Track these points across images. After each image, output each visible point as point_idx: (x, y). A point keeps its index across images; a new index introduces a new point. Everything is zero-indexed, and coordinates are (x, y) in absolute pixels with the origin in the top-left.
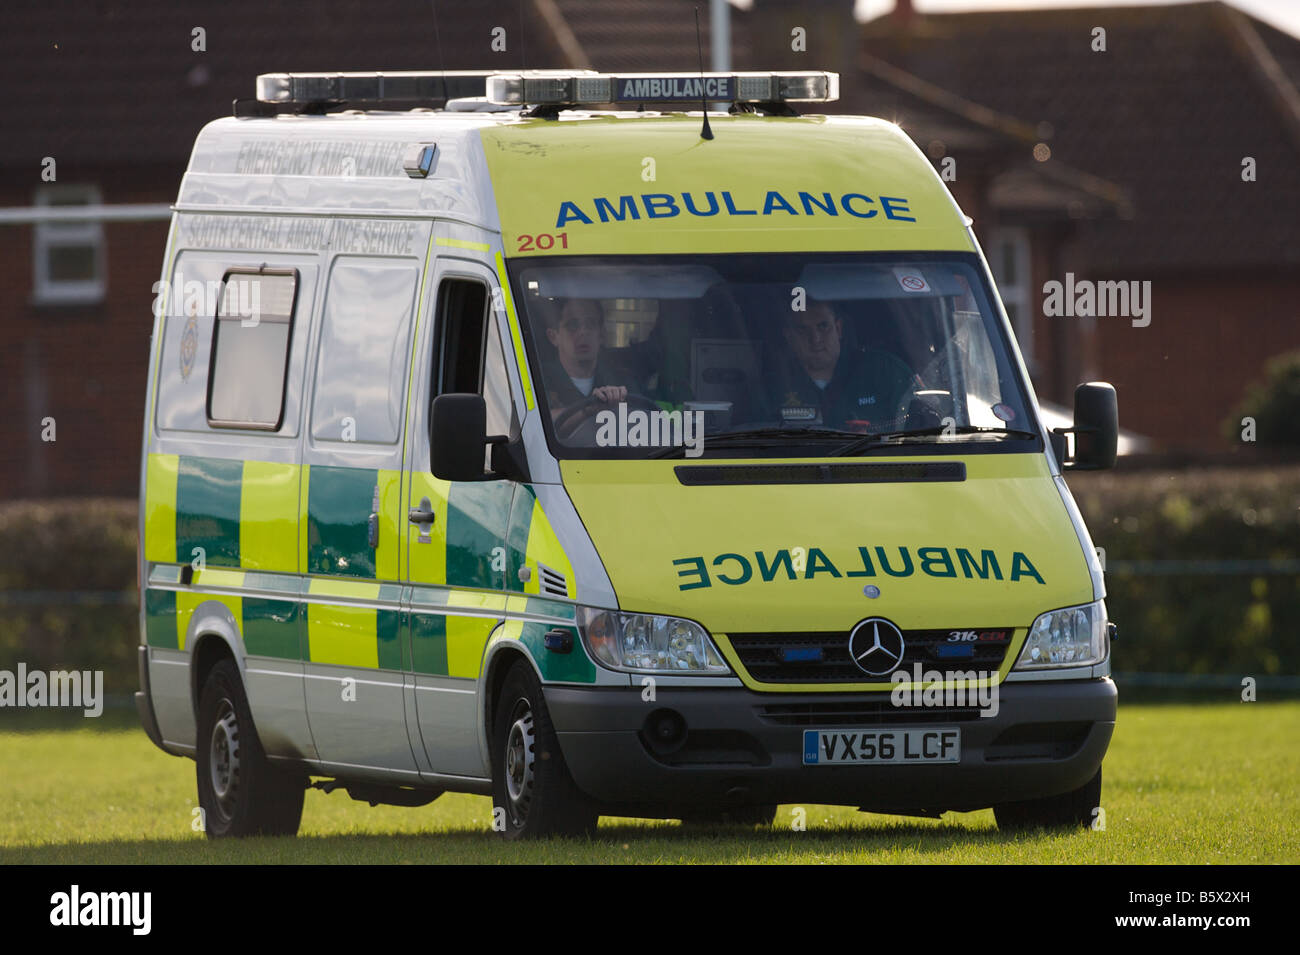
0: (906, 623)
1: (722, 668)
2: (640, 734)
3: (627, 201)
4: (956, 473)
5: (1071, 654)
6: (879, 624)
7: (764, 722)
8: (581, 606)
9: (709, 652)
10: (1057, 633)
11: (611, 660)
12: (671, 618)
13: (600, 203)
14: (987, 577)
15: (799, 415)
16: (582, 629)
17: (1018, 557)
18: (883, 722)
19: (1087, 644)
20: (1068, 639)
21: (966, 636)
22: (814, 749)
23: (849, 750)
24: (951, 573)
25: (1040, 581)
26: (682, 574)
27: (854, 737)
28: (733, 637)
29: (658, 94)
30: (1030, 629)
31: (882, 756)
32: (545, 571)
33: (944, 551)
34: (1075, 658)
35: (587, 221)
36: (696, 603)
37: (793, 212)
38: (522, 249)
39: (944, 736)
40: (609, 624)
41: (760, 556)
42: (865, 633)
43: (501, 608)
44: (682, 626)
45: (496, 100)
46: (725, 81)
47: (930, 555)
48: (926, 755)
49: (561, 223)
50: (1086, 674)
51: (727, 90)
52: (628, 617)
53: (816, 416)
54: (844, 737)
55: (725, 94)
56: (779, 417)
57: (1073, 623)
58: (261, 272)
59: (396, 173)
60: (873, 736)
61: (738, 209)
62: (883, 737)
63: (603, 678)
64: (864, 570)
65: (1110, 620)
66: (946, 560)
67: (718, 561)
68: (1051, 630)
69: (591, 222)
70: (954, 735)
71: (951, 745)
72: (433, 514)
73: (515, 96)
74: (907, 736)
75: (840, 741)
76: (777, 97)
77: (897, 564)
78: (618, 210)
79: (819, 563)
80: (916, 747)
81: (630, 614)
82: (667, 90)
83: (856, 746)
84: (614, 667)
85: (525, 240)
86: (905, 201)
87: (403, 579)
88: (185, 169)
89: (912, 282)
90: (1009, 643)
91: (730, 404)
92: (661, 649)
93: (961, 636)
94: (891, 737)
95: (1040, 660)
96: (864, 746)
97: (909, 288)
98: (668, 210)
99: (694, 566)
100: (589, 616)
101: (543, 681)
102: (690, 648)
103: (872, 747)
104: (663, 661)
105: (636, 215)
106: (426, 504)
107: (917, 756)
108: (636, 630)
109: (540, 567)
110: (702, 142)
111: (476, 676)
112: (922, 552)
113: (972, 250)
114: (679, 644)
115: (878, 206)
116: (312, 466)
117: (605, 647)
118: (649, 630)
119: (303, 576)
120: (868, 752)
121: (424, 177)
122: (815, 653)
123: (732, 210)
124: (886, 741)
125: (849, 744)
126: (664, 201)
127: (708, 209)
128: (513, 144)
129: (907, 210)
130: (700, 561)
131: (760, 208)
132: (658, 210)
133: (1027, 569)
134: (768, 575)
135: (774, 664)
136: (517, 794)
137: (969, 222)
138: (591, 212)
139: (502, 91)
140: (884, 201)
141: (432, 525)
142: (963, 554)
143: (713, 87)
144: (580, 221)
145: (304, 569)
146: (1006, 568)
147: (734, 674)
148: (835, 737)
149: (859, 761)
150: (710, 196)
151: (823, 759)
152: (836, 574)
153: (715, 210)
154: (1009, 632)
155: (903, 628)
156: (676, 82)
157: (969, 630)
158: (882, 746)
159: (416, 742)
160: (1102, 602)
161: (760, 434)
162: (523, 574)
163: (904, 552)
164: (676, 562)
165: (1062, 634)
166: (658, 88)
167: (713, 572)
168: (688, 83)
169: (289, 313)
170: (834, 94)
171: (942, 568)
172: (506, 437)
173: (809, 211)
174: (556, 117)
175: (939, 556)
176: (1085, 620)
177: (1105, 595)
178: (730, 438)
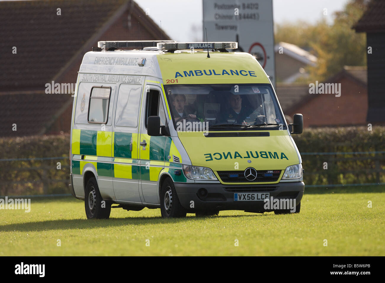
0: (257, 169)
1: (215, 179)
2: (197, 194)
3: (191, 72)
4: (267, 135)
5: (294, 176)
6: (251, 169)
7: (225, 191)
8: (183, 165)
9: (213, 175)
10: (291, 171)
11: (190, 177)
12: (204, 167)
13: (185, 72)
14: (275, 158)
15: (231, 121)
16: (183, 170)
17: (282, 154)
18: (252, 191)
19: (298, 174)
20: (293, 172)
21: (271, 172)
22: (237, 197)
23: (244, 198)
24: (267, 157)
25: (287, 159)
26: (206, 157)
27: (246, 195)
28: (218, 172)
29: (197, 47)
30: (285, 170)
31: (252, 199)
32: (174, 157)
33: (265, 152)
34: (295, 177)
35: (182, 76)
36: (209, 164)
37: (229, 74)
38: (167, 83)
39: (266, 194)
40: (189, 169)
41: (224, 153)
42: (248, 171)
43: (163, 165)
44: (206, 169)
45: (159, 48)
46: (212, 44)
47: (262, 153)
48: (262, 199)
49: (176, 77)
50: (298, 180)
51: (212, 46)
52: (194, 167)
53: (235, 121)
54: (243, 195)
55: (212, 47)
56: (227, 121)
57: (295, 169)
58: (102, 87)
59: (136, 65)
60: (250, 195)
61: (216, 74)
62: (252, 195)
63: (188, 181)
64: (248, 156)
65: (303, 168)
66: (266, 154)
67: (214, 154)
68: (290, 170)
69: (183, 77)
70: (268, 194)
71: (268, 197)
72: (146, 144)
73: (164, 47)
74: (258, 194)
75: (242, 196)
76: (224, 48)
77: (255, 155)
78: (189, 74)
79: (237, 155)
80: (260, 197)
81: (194, 166)
82: (199, 46)
83: (246, 197)
84: (191, 179)
85: (168, 81)
86: (254, 72)
87: (139, 158)
88: (81, 63)
89: (256, 90)
90: (280, 173)
91: (215, 119)
92: (201, 175)
93: (270, 172)
94: (254, 195)
95: (287, 177)
96: (248, 197)
97: (255, 92)
98: (200, 74)
99: (209, 156)
100: (185, 167)
101: (174, 182)
102: (208, 174)
103: (250, 197)
104: (202, 177)
105: (193, 75)
106: (144, 141)
107: (260, 199)
108: (196, 170)
109: (173, 156)
110: (207, 58)
111: (157, 181)
112: (261, 153)
113: (270, 83)
114: (206, 173)
115: (248, 73)
116: (115, 132)
117: (189, 174)
118: (199, 170)
119: (113, 158)
120: (249, 198)
121: (143, 66)
122: (236, 175)
123: (215, 74)
124: (253, 196)
125: (244, 196)
126: (199, 72)
127: (210, 74)
128: (164, 59)
129: (255, 74)
130: (210, 154)
131: (221, 74)
132: (198, 74)
133: (284, 156)
134: (226, 158)
135: (227, 178)
136: (167, 208)
137: (268, 77)
138: (183, 74)
139: (161, 46)
140: (249, 72)
141: (146, 146)
142: (270, 153)
143: (209, 45)
144: (180, 76)
145: (113, 156)
146: (280, 156)
147: (218, 180)
148: (241, 195)
149: (247, 200)
150: (210, 71)
151: (238, 200)
152: (241, 157)
153: (211, 74)
154: (280, 171)
155: (257, 170)
156: (201, 44)
157: (271, 170)
158: (252, 197)
159: (141, 195)
160: (301, 164)
161: (223, 125)
162: (169, 157)
163: (256, 152)
164: (205, 155)
165: (292, 171)
166: (197, 46)
167: (213, 157)
168: (203, 44)
169: (109, 97)
170: (237, 47)
171: (265, 156)
172: (164, 126)
173: (232, 74)
174: (173, 52)
175: (264, 153)
176: (297, 168)
177: (302, 162)
178: (216, 126)
